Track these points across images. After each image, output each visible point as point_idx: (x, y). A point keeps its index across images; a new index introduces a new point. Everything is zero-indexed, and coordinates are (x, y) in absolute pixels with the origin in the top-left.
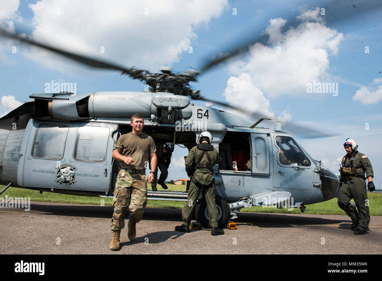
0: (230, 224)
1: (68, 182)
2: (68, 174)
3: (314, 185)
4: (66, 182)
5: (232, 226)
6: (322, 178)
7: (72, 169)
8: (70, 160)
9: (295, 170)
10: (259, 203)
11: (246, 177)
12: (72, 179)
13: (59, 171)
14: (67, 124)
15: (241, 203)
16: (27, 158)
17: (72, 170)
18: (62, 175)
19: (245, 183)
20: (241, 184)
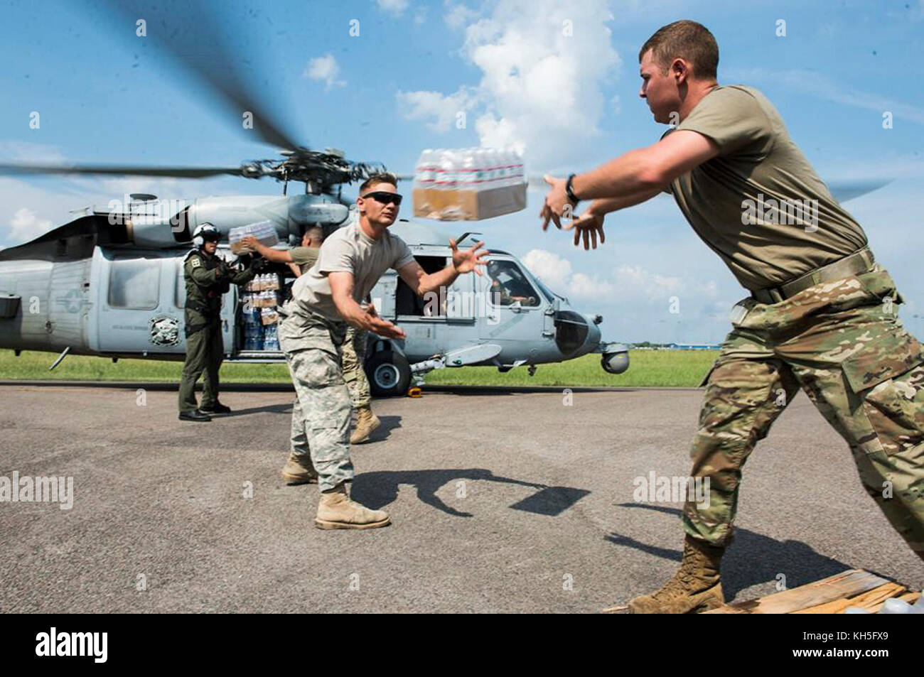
0: (412, 390)
1: (169, 341)
2: (167, 330)
3: (543, 334)
4: (165, 341)
5: (414, 393)
6: (557, 324)
7: (174, 322)
8: (170, 309)
9: (515, 312)
10: (454, 362)
11: (438, 325)
12: (174, 337)
13: (154, 326)
14: (158, 254)
15: (430, 363)
16: (101, 308)
17: (174, 324)
18: (159, 331)
19: (437, 335)
20: (431, 335)
